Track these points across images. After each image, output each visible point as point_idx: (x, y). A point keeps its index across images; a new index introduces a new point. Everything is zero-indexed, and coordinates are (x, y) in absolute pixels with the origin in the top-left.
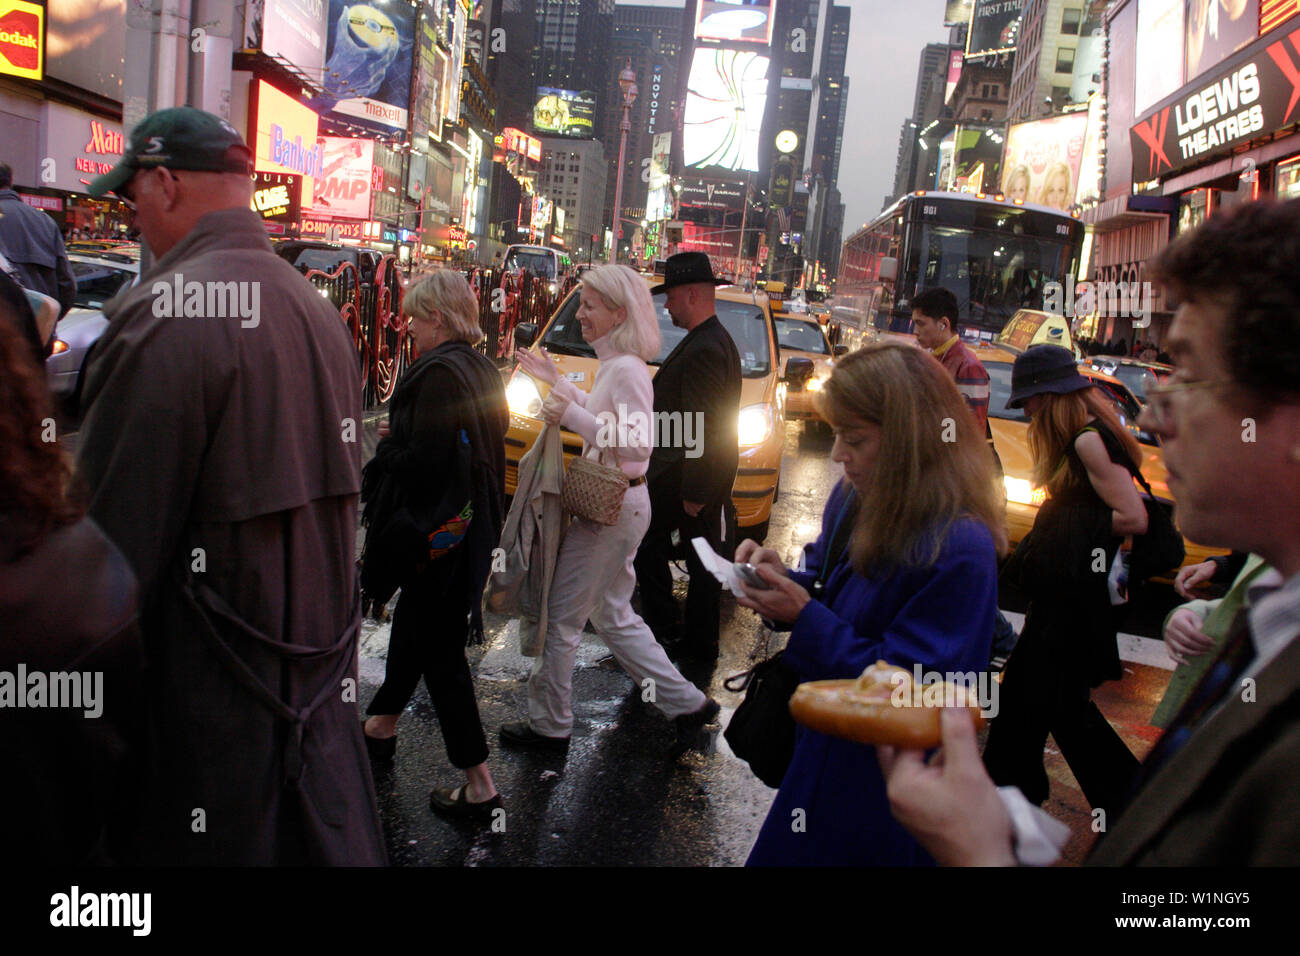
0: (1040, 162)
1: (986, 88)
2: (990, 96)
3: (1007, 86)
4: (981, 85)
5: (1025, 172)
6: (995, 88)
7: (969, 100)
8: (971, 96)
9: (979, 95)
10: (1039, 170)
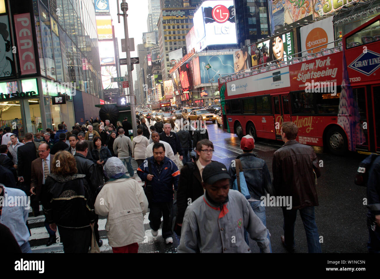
0: (168, 86)
1: (157, 67)
2: (158, 68)
3: (161, 66)
4: (156, 67)
5: (167, 87)
6: (159, 67)
7: (155, 70)
8: (155, 69)
9: (156, 69)
10: (168, 87)
